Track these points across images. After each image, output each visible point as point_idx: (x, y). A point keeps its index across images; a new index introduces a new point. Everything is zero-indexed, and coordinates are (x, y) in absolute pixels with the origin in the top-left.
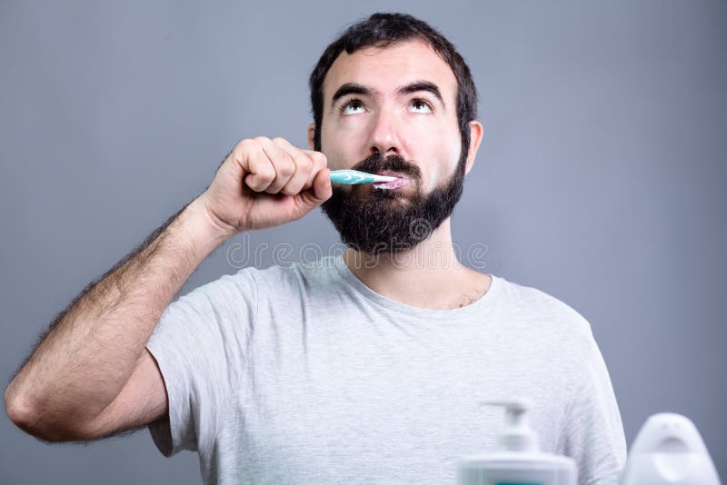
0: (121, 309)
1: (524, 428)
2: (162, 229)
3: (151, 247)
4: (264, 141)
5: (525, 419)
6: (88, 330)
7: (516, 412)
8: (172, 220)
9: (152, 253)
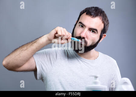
0: (26, 51)
1: (97, 80)
2: (38, 39)
3: (35, 41)
4: (62, 28)
5: (98, 79)
6: (19, 53)
7: (96, 77)
8: (40, 37)
9: (35, 42)
